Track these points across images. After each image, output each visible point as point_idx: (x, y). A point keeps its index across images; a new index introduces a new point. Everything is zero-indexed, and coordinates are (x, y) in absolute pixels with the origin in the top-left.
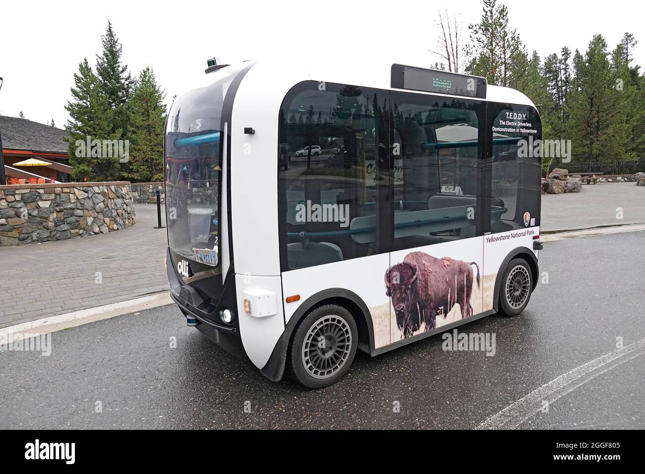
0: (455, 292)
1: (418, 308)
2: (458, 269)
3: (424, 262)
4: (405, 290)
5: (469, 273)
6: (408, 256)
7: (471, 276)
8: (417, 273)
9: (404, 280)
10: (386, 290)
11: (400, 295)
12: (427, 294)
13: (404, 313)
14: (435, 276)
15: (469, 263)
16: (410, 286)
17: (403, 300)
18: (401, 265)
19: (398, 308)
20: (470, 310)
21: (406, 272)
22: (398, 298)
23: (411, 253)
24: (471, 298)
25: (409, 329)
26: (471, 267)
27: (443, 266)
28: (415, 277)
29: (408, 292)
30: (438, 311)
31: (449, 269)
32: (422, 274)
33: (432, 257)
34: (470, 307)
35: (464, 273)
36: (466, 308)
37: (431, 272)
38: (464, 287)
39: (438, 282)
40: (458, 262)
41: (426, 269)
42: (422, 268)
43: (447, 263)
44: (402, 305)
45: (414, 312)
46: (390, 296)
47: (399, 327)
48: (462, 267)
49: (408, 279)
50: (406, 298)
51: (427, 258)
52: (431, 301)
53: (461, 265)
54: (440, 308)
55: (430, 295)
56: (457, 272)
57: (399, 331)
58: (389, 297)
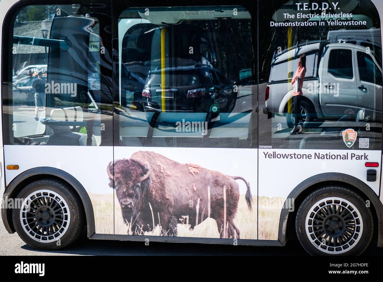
0: (207, 205)
1: (151, 209)
2: (212, 180)
3: (159, 163)
4: (133, 187)
5: (232, 187)
6: (136, 153)
7: (236, 192)
8: (148, 173)
9: (132, 177)
10: (109, 181)
11: (127, 190)
12: (163, 197)
13: (131, 209)
14: (174, 180)
15: (232, 177)
16: (139, 184)
17: (130, 196)
18: (127, 161)
19: (124, 202)
20: (235, 231)
21: (134, 169)
22: (124, 193)
23: (141, 151)
24: (235, 217)
25: (138, 228)
26: (236, 182)
27: (187, 172)
28: (146, 176)
29: (138, 190)
30: (180, 219)
31: (197, 177)
32: (157, 176)
33: (171, 160)
34: (235, 228)
35: (222, 186)
36: (226, 226)
37: (169, 176)
38: (223, 202)
39: (180, 188)
40: (212, 172)
41: (162, 171)
42: (157, 169)
43: (193, 170)
44: (129, 200)
45: (145, 211)
46: (114, 187)
47: (125, 221)
48: (220, 179)
49: (137, 176)
50: (135, 195)
51: (163, 160)
52: (170, 205)
53: (217, 176)
54: (184, 217)
55: (168, 199)
56: (210, 183)
57: (125, 225)
58: (112, 189)
